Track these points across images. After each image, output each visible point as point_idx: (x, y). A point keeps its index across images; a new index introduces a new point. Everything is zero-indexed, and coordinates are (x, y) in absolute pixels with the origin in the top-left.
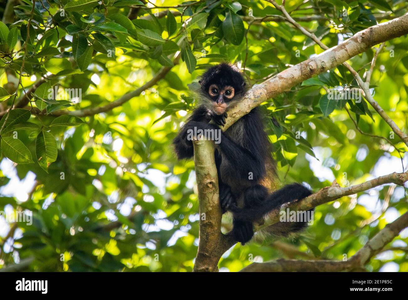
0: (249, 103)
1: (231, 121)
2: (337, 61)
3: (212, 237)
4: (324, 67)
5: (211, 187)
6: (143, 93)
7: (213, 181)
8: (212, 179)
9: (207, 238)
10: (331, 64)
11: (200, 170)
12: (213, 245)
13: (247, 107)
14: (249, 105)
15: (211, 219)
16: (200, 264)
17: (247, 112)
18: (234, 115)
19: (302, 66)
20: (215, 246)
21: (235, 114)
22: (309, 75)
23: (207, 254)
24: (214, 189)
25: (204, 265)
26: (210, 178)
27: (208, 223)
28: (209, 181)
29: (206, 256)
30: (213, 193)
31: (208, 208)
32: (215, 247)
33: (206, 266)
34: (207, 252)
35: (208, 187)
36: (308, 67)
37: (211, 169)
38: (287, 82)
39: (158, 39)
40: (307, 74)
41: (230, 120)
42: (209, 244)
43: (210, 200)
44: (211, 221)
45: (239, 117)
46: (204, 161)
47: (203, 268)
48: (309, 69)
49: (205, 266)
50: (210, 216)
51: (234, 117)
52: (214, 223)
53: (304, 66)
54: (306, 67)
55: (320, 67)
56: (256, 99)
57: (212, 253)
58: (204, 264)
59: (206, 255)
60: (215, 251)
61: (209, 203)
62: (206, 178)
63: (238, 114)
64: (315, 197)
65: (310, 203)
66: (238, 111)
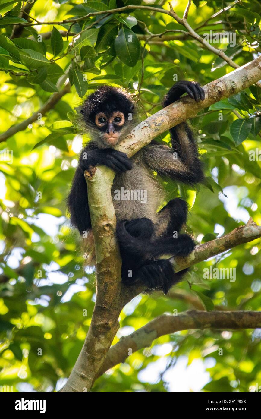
0: (150, 132)
2: (250, 81)
3: (111, 287)
4: (235, 88)
5: (109, 230)
6: (30, 127)
7: (111, 223)
8: (109, 221)
9: (106, 289)
10: (242, 84)
11: (95, 210)
12: (112, 296)
13: (147, 136)
14: (149, 135)
15: (109, 266)
16: (98, 319)
17: (147, 143)
18: (132, 147)
19: (209, 87)
20: (115, 297)
21: (134, 146)
22: (217, 98)
23: (105, 307)
24: (112, 232)
25: (103, 320)
26: (107, 220)
27: (106, 272)
28: (105, 223)
29: (104, 309)
30: (110, 237)
31: (105, 254)
32: (114, 298)
33: (105, 321)
34: (106, 304)
35: (105, 230)
36: (216, 89)
37: (107, 209)
38: (192, 107)
39: (42, 60)
40: (215, 96)
41: (128, 152)
42: (108, 295)
43: (107, 244)
44: (109, 269)
45: (138, 149)
46: (99, 200)
47: (102, 322)
48: (217, 91)
49: (104, 321)
50: (108, 263)
51: (132, 149)
52: (113, 271)
53: (211, 87)
54: (214, 89)
55: (230, 89)
56: (157, 127)
57: (111, 305)
58: (103, 319)
59: (104, 308)
60: (115, 303)
61: (107, 248)
62: (102, 219)
63: (137, 145)
64: (228, 238)
65: (222, 245)
66: (137, 141)
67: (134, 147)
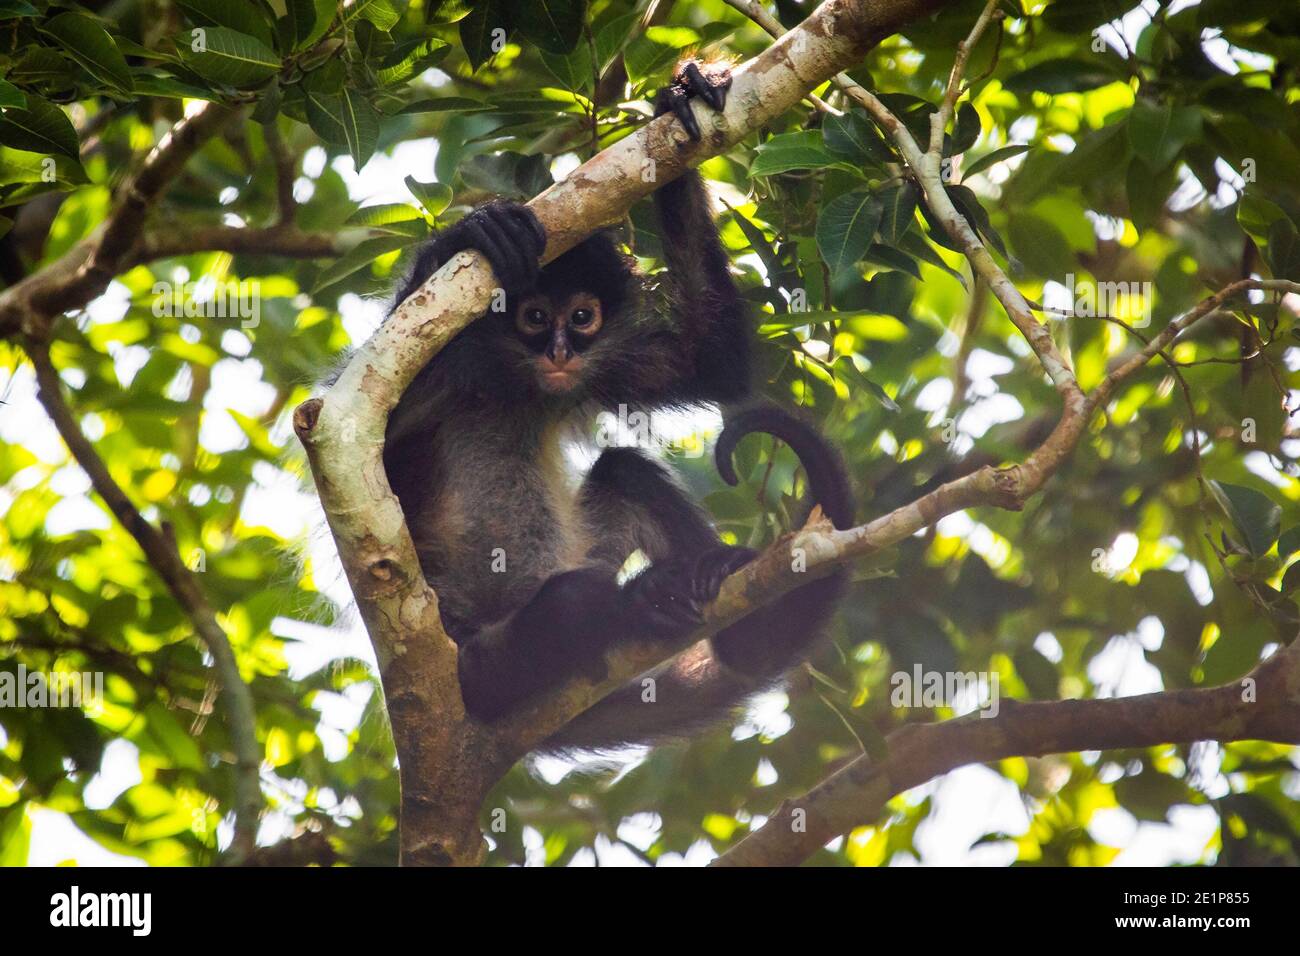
0: (477, 282)
1: (419, 349)
2: (766, 106)
3: (431, 740)
4: (722, 129)
5: (388, 578)
7: (391, 556)
8: (385, 551)
9: (416, 747)
10: (746, 116)
11: (339, 525)
12: (438, 766)
13: (471, 295)
14: (477, 289)
15: (411, 682)
16: (412, 833)
17: (473, 314)
18: (427, 329)
19: (651, 134)
20: (449, 769)
21: (431, 326)
22: (674, 162)
23: (425, 798)
24: (399, 582)
25: (426, 836)
26: (379, 550)
27: (405, 698)
28: (375, 559)
29: (423, 804)
30: (397, 597)
31: (393, 648)
32: (447, 771)
33: (433, 839)
34: (426, 790)
35: (377, 579)
36: (669, 137)
37: (373, 518)
38: (603, 196)
40: (670, 159)
41: (417, 346)
42: (425, 765)
43: (393, 620)
44: (414, 690)
45: (447, 333)
46: (344, 494)
47: (423, 844)
48: (672, 143)
49: (429, 839)
50: (405, 672)
51: (428, 336)
52: (424, 695)
53: (656, 132)
54: (662, 137)
55: (710, 134)
57: (441, 792)
58: (424, 833)
59: (422, 801)
60: (453, 785)
61: (393, 630)
62: (364, 548)
63: (442, 322)
64: (754, 574)
65: (740, 593)
66: (441, 313)
67: (432, 330)
